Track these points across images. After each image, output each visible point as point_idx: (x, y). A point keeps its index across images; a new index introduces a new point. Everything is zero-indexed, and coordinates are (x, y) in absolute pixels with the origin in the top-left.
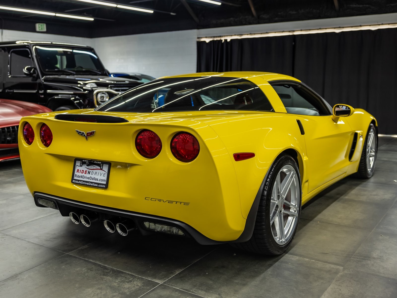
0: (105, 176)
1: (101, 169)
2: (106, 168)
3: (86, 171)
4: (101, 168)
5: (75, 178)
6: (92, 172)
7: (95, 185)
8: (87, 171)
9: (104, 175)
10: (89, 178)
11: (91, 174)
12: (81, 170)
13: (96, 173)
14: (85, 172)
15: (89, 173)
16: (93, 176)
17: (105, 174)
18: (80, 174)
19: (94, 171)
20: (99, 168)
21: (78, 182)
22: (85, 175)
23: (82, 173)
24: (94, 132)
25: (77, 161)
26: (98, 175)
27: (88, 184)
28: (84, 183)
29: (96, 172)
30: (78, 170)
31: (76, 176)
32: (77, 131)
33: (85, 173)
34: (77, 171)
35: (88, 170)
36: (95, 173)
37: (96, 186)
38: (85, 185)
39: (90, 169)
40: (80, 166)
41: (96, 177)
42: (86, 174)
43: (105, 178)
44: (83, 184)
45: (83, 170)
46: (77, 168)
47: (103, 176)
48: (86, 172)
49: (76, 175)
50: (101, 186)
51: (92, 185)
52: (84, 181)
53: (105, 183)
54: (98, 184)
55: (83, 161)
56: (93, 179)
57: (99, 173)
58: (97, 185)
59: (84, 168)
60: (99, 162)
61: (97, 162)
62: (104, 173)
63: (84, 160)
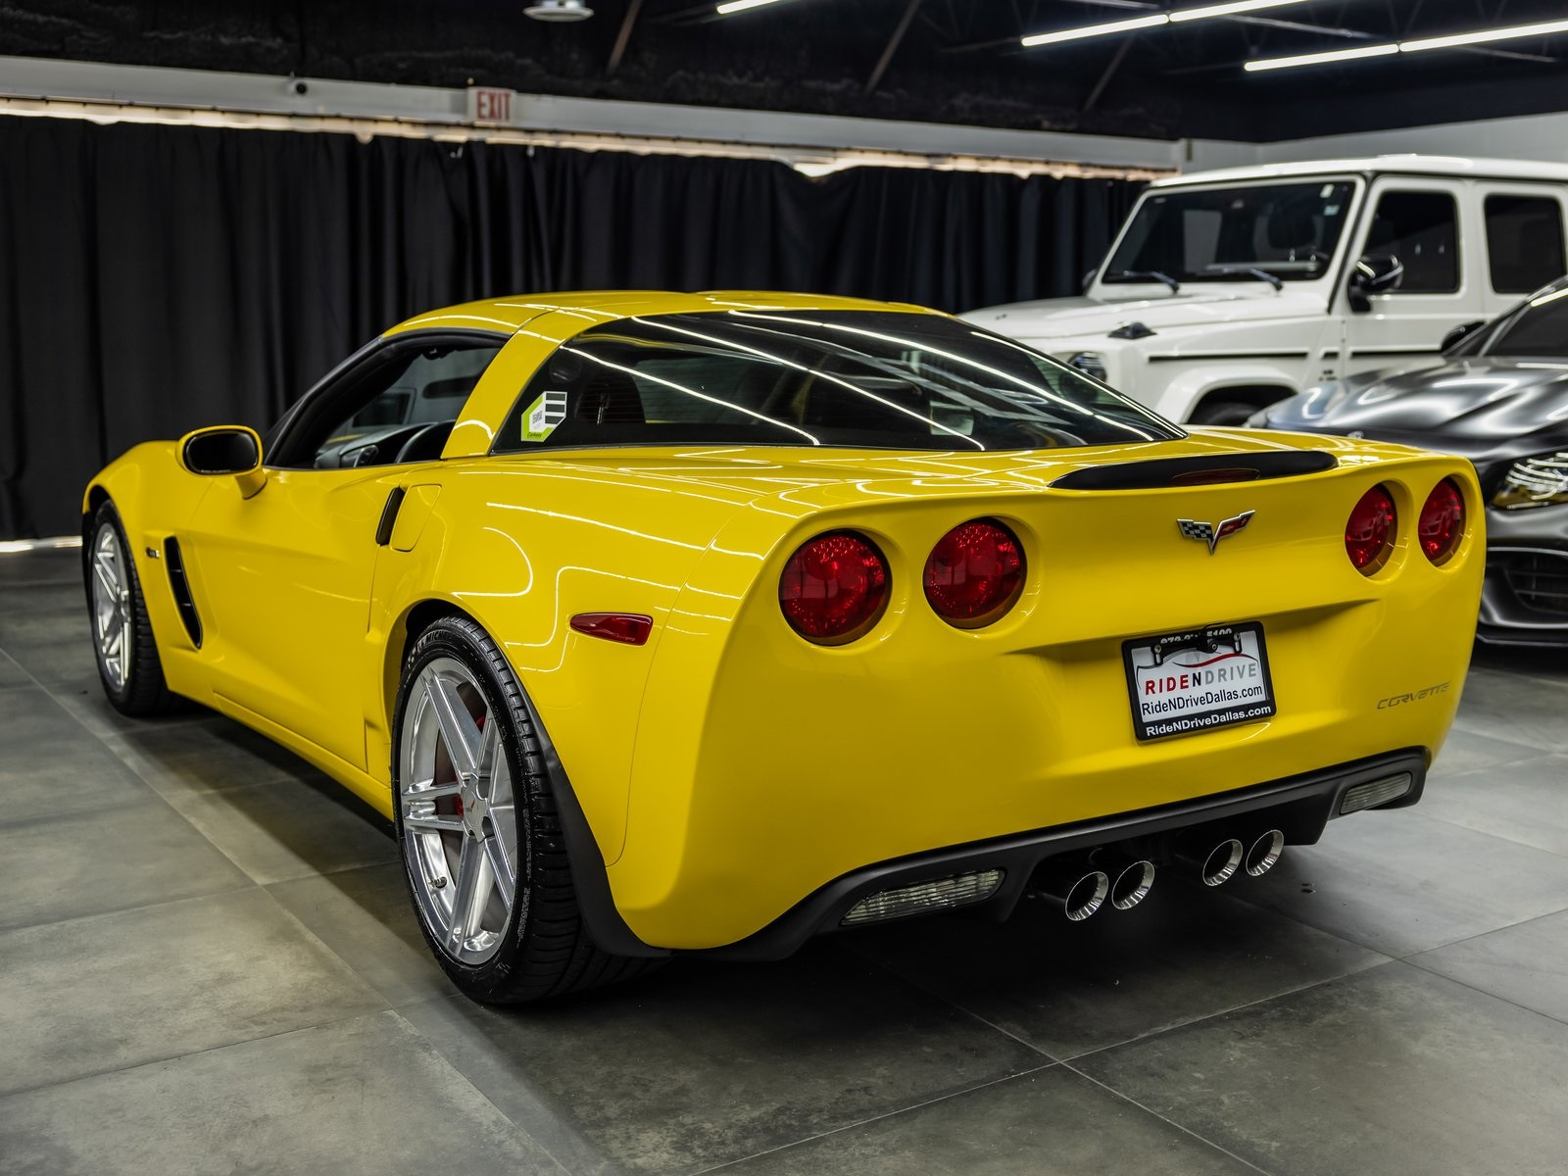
0: (1254, 675)
1: (1238, 654)
2: (1249, 645)
3: (1182, 677)
4: (1237, 649)
5: (1147, 718)
6: (1207, 673)
7: (1236, 716)
8: (1187, 676)
9: (1250, 670)
10: (1202, 700)
11: (1207, 683)
12: (1161, 680)
13: (1222, 674)
14: (1182, 682)
15: (1197, 680)
16: (1215, 688)
17: (1254, 665)
18: (1165, 697)
19: (1215, 667)
20: (1230, 651)
21: (1169, 729)
22: (1185, 694)
23: (1169, 689)
24: (1248, 517)
25: (1133, 651)
26: (1232, 679)
27: (1208, 721)
28: (1194, 724)
29: (1220, 670)
30: (1148, 683)
31: (1150, 709)
32: (1184, 524)
33: (1182, 687)
34: (1148, 688)
35: (1190, 672)
36: (1220, 675)
37: (1239, 720)
38: (1200, 727)
39: (1196, 663)
40: (1157, 665)
41: (1229, 686)
42: (1187, 687)
43: (1257, 680)
44: (1190, 729)
45: (1169, 679)
46: (1142, 678)
47: (1251, 675)
48: (1187, 681)
49: (1146, 707)
50: (1258, 712)
51: (1223, 718)
52: (1190, 717)
53: (1261, 697)
54: (1245, 708)
55: (1162, 642)
56: (1218, 698)
57: (1232, 668)
58: (1242, 715)
59: (1174, 667)
60: (1222, 632)
61: (1216, 633)
62: (1250, 665)
63: (1167, 636)
